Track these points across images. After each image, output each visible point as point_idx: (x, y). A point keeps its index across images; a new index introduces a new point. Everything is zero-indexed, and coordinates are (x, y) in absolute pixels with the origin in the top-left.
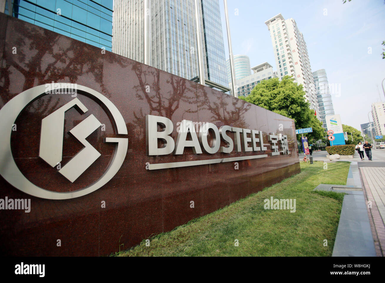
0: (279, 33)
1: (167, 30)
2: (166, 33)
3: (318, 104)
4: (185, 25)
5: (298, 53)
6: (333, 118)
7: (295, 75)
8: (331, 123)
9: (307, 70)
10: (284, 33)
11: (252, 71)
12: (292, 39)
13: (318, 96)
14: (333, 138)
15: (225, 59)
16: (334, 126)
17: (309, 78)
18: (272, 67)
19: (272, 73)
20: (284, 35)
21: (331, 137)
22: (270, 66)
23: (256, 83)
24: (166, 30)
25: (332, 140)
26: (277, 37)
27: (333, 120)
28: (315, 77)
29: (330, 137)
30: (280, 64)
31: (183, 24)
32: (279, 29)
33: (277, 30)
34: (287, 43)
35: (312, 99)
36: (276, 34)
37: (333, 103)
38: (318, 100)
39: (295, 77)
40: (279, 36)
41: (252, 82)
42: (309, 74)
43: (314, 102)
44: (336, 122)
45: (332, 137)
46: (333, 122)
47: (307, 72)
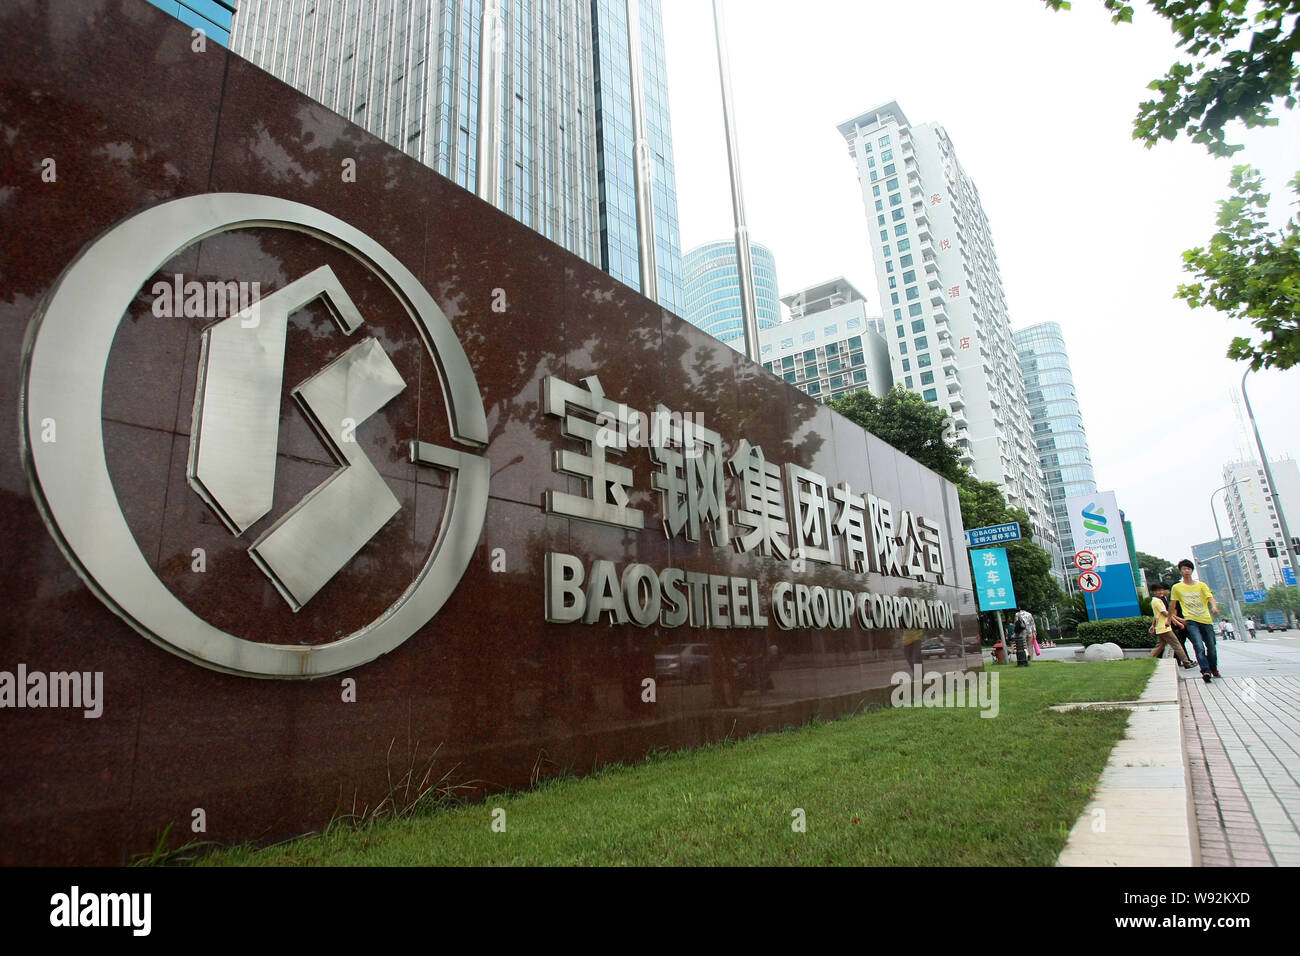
0: (890, 169)
1: (444, 110)
2: (437, 121)
3: (1038, 459)
4: (520, 98)
5: (959, 252)
6: (1092, 506)
7: (950, 337)
8: (1086, 524)
9: (996, 322)
10: (908, 175)
11: (785, 312)
12: (936, 199)
13: (1035, 427)
14: (1095, 581)
15: (679, 250)
16: (1099, 535)
17: (1003, 354)
18: (865, 301)
19: (862, 320)
20: (909, 182)
21: (1089, 580)
22: (856, 296)
23: (799, 357)
24: (438, 108)
25: (1091, 588)
26: (883, 186)
27: (1092, 512)
28: (1025, 349)
29: (1086, 576)
30: (894, 290)
31: (514, 95)
32: (891, 157)
33: (884, 160)
34: (921, 213)
35: (1016, 436)
36: (881, 174)
37: (1091, 455)
38: (1039, 443)
39: (952, 345)
40: (892, 184)
41: (786, 354)
42: (1003, 338)
43: (1022, 448)
44: (1103, 520)
45: (1092, 576)
46: (1095, 522)
47: (997, 329)
